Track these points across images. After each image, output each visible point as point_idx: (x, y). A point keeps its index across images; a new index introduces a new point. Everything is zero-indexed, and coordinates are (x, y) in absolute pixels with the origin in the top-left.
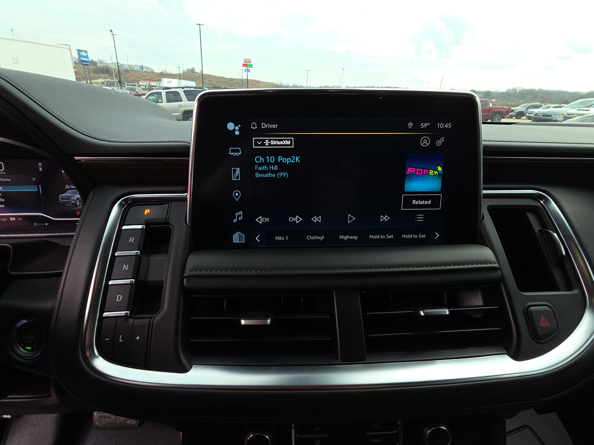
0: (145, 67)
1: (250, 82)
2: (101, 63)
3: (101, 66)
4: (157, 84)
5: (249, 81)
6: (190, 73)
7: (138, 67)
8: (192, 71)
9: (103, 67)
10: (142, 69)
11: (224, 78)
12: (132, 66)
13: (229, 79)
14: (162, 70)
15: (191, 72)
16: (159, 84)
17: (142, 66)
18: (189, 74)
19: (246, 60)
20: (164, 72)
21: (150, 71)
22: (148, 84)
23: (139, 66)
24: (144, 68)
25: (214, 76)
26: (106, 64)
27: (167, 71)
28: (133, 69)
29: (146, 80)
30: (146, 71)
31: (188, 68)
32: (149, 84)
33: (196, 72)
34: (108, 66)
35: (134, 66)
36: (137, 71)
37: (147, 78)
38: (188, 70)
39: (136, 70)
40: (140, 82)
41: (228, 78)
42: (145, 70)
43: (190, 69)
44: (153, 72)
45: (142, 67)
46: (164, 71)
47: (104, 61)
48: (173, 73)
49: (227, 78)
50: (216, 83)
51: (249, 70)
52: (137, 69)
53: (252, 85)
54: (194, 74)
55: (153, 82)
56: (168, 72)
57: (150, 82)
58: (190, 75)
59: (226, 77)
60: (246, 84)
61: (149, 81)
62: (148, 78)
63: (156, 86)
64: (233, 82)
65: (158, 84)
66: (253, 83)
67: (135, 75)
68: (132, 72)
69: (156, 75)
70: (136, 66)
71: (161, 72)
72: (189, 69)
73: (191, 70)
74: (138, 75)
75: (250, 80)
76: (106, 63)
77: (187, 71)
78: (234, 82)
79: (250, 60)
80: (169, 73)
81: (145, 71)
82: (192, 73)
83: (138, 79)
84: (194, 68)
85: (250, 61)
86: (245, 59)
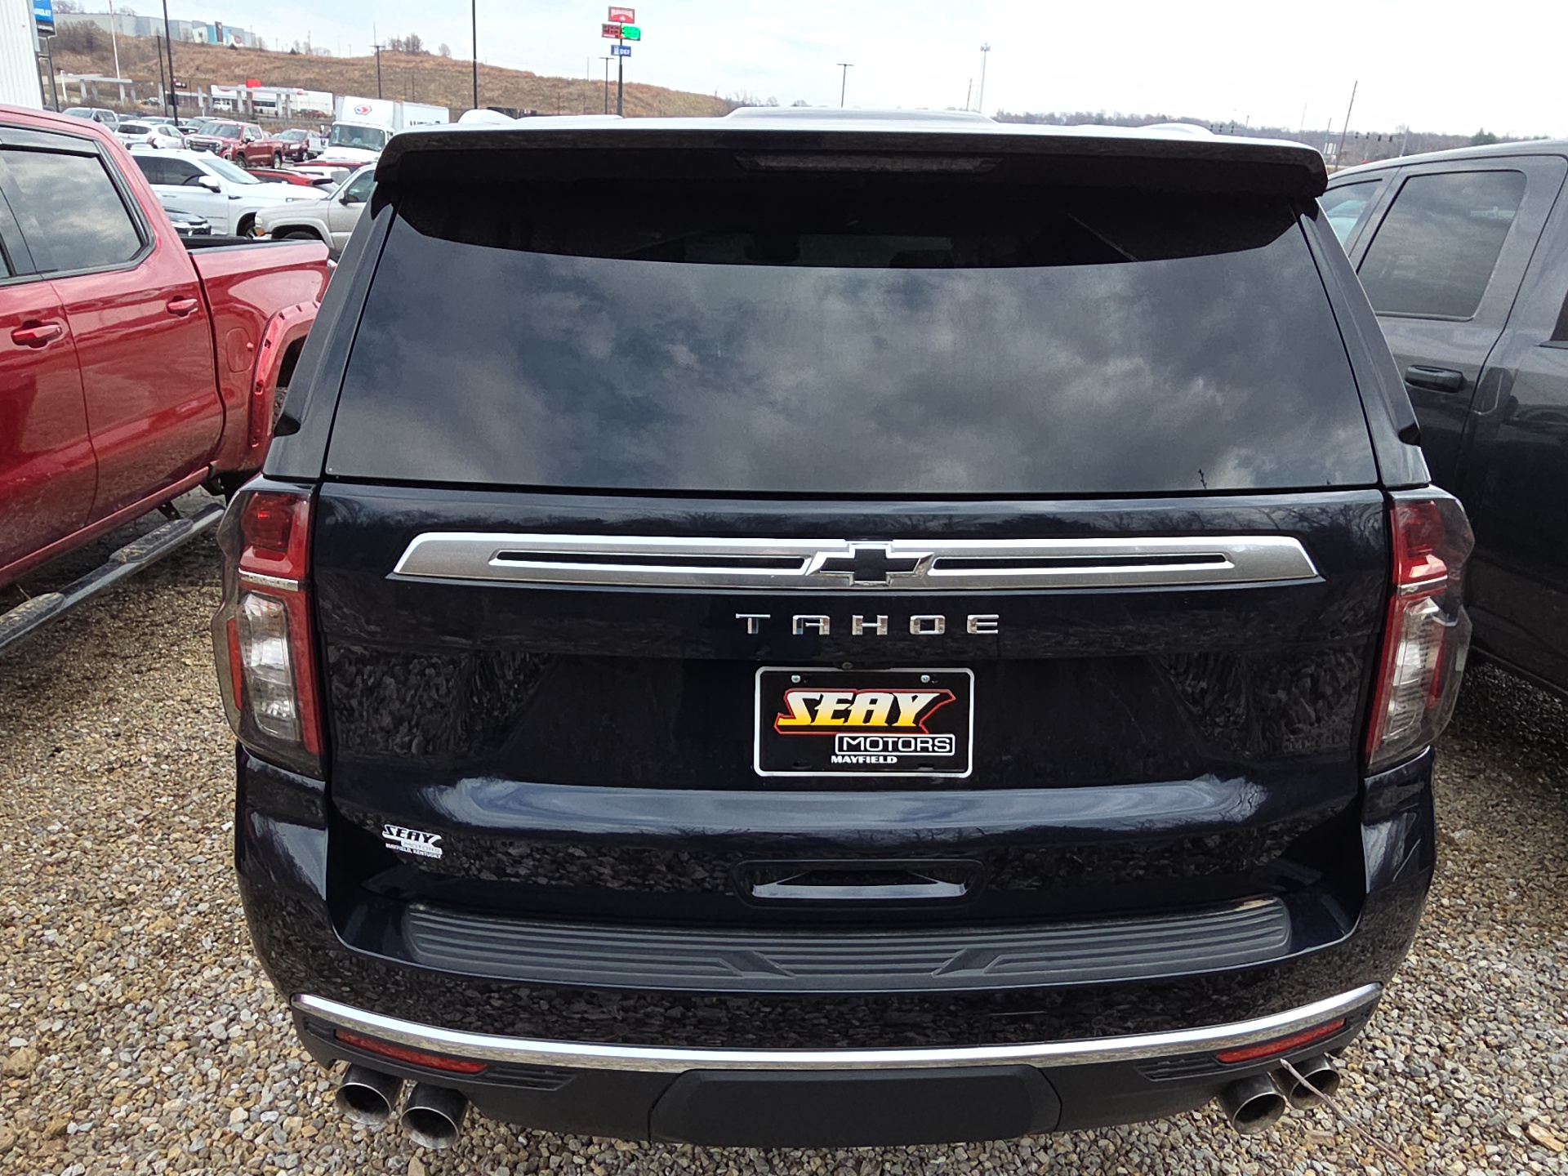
0: (230, 30)
1: (629, 93)
2: (63, 12)
3: (65, 23)
4: (279, 95)
5: (624, 88)
6: (403, 57)
7: (204, 30)
8: (411, 49)
9: (75, 29)
10: (220, 38)
11: (530, 76)
12: (182, 26)
13: (548, 80)
14: (297, 44)
15: (408, 53)
16: (288, 96)
17: (217, 24)
18: (398, 61)
19: (614, 12)
20: (303, 51)
21: (248, 45)
22: (244, 95)
23: (207, 26)
24: (225, 32)
25: (492, 68)
26: (82, 19)
27: (312, 47)
28: (187, 38)
29: (238, 79)
30: (237, 45)
31: (396, 38)
32: (250, 95)
33: (427, 53)
34: (92, 23)
35: (189, 27)
36: (202, 45)
37: (238, 71)
38: (394, 46)
39: (198, 40)
40: (213, 87)
41: (545, 76)
42: (229, 40)
43: (403, 39)
44: (261, 50)
45: (218, 30)
46: (301, 45)
47: (77, 6)
48: (335, 54)
49: (541, 78)
50: (501, 95)
51: (629, 48)
52: (201, 35)
53: (636, 105)
54: (418, 59)
55: (262, 88)
56: (316, 49)
57: (249, 90)
58: (403, 65)
59: (538, 74)
60: (616, 102)
61: (248, 86)
62: (242, 73)
63: (273, 105)
64: (565, 91)
65: (283, 97)
66: (640, 95)
67: (192, 60)
68: (181, 48)
69: (271, 63)
70: (196, 24)
71: (293, 52)
72: (399, 41)
73: (407, 44)
74: (205, 62)
75: (630, 85)
76: (83, 13)
77: (389, 48)
78: (571, 94)
79: (633, 11)
80: (321, 54)
81: (233, 47)
82: (411, 57)
83: (207, 76)
84: (420, 37)
85: (630, 14)
86: (610, 9)
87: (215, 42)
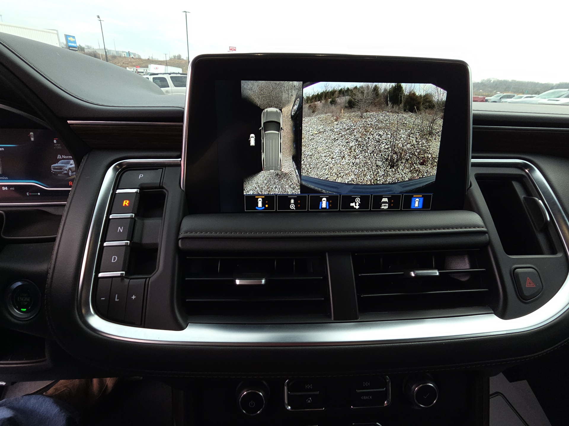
0: (132, 53)
2: (89, 48)
3: (88, 51)
4: (144, 70)
6: (177, 60)
7: (125, 54)
10: (130, 55)
12: (119, 52)
14: (149, 57)
15: (178, 59)
16: (146, 70)
17: (129, 52)
18: (175, 61)
20: (151, 59)
21: (137, 57)
22: (135, 70)
23: (126, 53)
24: (131, 54)
26: (94, 50)
27: (153, 58)
28: (121, 55)
29: (134, 66)
30: (134, 57)
31: (175, 55)
32: (137, 70)
33: (183, 59)
34: (96, 51)
35: (121, 53)
36: (125, 57)
37: (134, 64)
38: (174, 57)
39: (124, 56)
40: (127, 68)
42: (132, 56)
43: (177, 55)
44: (140, 58)
45: (129, 53)
46: (150, 57)
47: (92, 47)
48: (160, 60)
52: (124, 55)
54: (180, 61)
55: (140, 68)
56: (155, 58)
58: (176, 62)
61: (136, 68)
62: (135, 64)
63: (143, 72)
65: (145, 70)
67: (122, 61)
68: (119, 58)
69: (143, 61)
70: (123, 52)
71: (148, 59)
72: (175, 56)
73: (178, 56)
74: (125, 61)
76: (93, 49)
77: (173, 58)
80: (156, 59)
81: (133, 58)
82: (179, 60)
83: (126, 65)
84: (181, 55)
85: (235, 48)
86: (230, 47)
87: (128, 56)
